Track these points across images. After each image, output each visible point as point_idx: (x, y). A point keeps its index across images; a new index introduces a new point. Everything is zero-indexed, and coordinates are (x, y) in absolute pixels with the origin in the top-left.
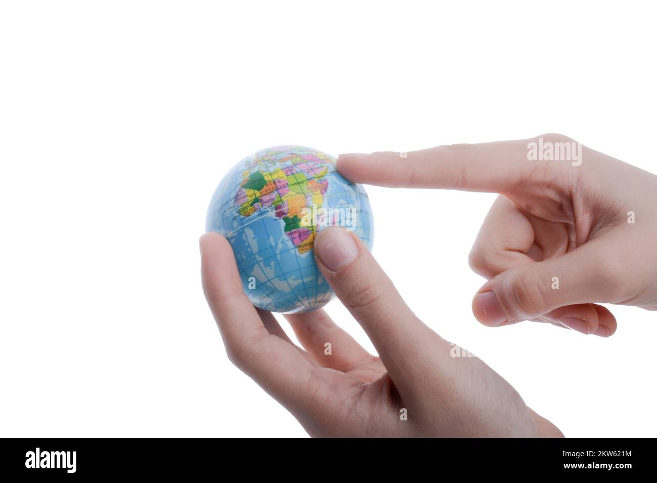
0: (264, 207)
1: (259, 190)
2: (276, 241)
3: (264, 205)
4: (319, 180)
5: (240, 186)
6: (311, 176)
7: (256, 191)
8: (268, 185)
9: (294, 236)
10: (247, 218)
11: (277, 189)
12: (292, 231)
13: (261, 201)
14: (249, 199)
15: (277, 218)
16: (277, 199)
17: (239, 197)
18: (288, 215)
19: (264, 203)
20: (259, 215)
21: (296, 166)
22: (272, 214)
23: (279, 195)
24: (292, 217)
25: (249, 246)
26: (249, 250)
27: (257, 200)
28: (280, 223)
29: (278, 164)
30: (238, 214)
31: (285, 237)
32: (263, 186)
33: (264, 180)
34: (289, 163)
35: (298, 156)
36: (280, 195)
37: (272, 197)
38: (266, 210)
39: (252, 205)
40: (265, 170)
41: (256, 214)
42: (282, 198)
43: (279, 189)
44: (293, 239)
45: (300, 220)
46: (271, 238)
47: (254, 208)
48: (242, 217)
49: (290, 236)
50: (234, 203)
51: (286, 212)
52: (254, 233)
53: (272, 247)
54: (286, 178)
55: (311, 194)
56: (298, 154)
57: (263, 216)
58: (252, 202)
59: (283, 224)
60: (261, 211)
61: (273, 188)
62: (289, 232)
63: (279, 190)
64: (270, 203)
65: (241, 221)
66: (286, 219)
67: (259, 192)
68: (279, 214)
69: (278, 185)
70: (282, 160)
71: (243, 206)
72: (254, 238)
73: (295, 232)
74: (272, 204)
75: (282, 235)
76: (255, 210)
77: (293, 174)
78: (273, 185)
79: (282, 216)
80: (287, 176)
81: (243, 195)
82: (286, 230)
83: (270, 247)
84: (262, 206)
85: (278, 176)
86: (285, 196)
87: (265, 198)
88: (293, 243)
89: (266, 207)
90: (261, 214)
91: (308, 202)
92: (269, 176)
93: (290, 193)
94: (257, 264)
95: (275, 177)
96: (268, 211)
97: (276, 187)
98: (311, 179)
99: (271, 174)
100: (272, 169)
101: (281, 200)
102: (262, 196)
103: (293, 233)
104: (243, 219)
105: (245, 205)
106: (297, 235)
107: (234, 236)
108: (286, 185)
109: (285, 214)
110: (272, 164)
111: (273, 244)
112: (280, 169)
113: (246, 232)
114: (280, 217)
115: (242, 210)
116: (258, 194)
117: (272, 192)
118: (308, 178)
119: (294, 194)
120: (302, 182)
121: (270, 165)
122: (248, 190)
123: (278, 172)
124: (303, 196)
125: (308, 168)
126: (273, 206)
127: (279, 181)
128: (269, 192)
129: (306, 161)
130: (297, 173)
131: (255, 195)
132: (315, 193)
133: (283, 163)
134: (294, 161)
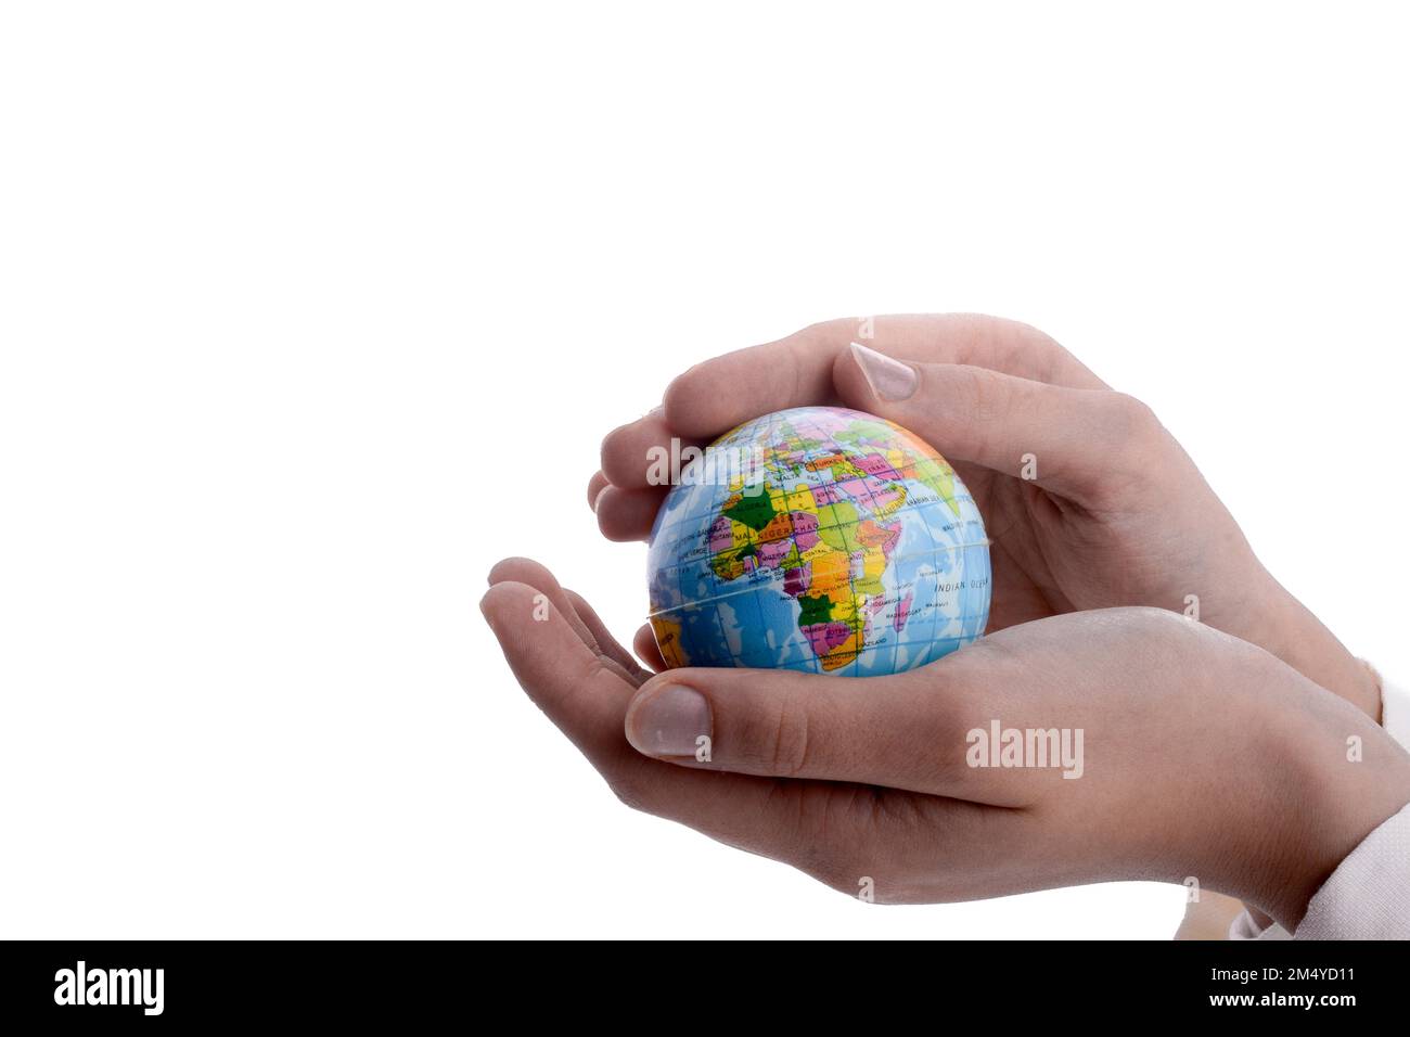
0: (763, 569)
1: (758, 528)
2: (779, 638)
3: (764, 563)
4: (884, 521)
5: (720, 508)
6: (868, 512)
7: (752, 530)
8: (776, 523)
9: (816, 635)
10: (726, 583)
11: (795, 534)
12: (813, 626)
13: (758, 554)
14: (737, 544)
15: (787, 595)
16: (791, 557)
17: (716, 534)
18: (809, 593)
19: (765, 559)
20: (751, 583)
21: (841, 485)
22: (777, 585)
23: (798, 546)
24: (816, 597)
25: (724, 638)
26: (723, 645)
27: (750, 550)
28: (790, 606)
29: (804, 472)
30: (709, 570)
31: (798, 635)
32: (767, 522)
33: (771, 508)
34: (827, 475)
35: (847, 459)
36: (800, 548)
37: (782, 550)
38: (767, 575)
39: (739, 558)
40: (775, 483)
41: (745, 578)
42: (802, 556)
43: (797, 534)
44: (813, 641)
45: (833, 606)
46: (770, 634)
47: (743, 565)
48: (717, 578)
49: (809, 635)
50: (705, 543)
51: (806, 586)
52: (737, 616)
53: (769, 649)
54: (816, 511)
55: (862, 552)
56: (848, 454)
57: (759, 588)
58: (740, 551)
59: (796, 609)
60: (755, 575)
61: (787, 530)
62: (807, 627)
63: (798, 538)
64: (776, 562)
65: (714, 585)
66: (803, 601)
67: (757, 534)
68: (792, 589)
69: (798, 524)
70: (814, 466)
71: (722, 556)
72: (735, 627)
73: (820, 629)
74: (780, 565)
75: (792, 631)
76: (745, 571)
77: (831, 503)
78: (787, 524)
79: (797, 594)
80: (818, 506)
81: (724, 532)
82: (802, 621)
83: (766, 650)
84: (760, 566)
85: (801, 505)
86: (810, 550)
87: (768, 550)
88: (813, 649)
89: (766, 570)
90: (756, 582)
91: (853, 569)
92: (781, 499)
93: (820, 546)
95: (794, 505)
96: (770, 577)
97: (794, 530)
98: (867, 518)
99: (786, 497)
100: (790, 485)
101: (800, 560)
102: (763, 543)
103: (815, 630)
104: (719, 582)
105: (726, 555)
106: (823, 634)
107: (697, 611)
108: (814, 528)
109: (804, 589)
110: (792, 472)
111: (773, 646)
112: (807, 488)
113: (720, 610)
114: (793, 594)
115: (720, 565)
116: (755, 537)
117: (783, 538)
118: (862, 515)
119: (828, 548)
120: (847, 525)
121: (788, 474)
122: (735, 522)
123: (802, 494)
124: (844, 555)
125: (866, 491)
126: (782, 570)
127: (801, 517)
128: (777, 536)
129: (862, 474)
130: (839, 501)
131: (749, 537)
132: (871, 550)
133: (814, 474)
134: (837, 471)
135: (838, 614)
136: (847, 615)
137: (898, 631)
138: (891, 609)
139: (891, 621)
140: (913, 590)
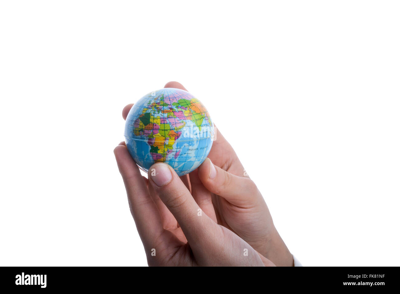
1: (145, 125)
3: (144, 134)
4: (177, 131)
5: (139, 116)
6: (173, 128)
7: (144, 125)
8: (149, 125)
9: (154, 155)
10: (136, 136)
11: (153, 129)
12: (153, 153)
13: (144, 132)
14: (140, 127)
15: (148, 144)
16: (151, 135)
17: (136, 123)
18: (153, 145)
19: (145, 134)
21: (169, 119)
22: (146, 141)
23: (153, 133)
24: (155, 146)
25: (134, 149)
27: (142, 130)
28: (148, 147)
29: (160, 113)
31: (149, 154)
32: (147, 124)
33: (149, 121)
34: (166, 115)
35: (173, 112)
36: (154, 133)
37: (149, 132)
38: (145, 138)
39: (139, 131)
40: (153, 114)
41: (139, 137)
42: (154, 135)
43: (154, 129)
45: (159, 150)
46: (143, 152)
47: (140, 133)
48: (134, 134)
49: (152, 155)
50: (134, 124)
51: (153, 143)
54: (159, 124)
55: (169, 138)
56: (174, 110)
57: (142, 140)
58: (140, 129)
59: (150, 148)
60: (142, 137)
61: (151, 128)
62: (152, 153)
63: (154, 130)
66: (152, 147)
68: (150, 143)
69: (155, 127)
70: (164, 112)
74: (148, 136)
75: (148, 153)
76: (140, 135)
77: (164, 123)
78: (152, 126)
79: (150, 144)
80: (161, 123)
81: (138, 123)
82: (151, 151)
84: (143, 135)
85: (157, 122)
86: (156, 135)
87: (146, 131)
88: (153, 158)
89: (144, 136)
91: (166, 142)
92: (153, 119)
93: (158, 134)
95: (155, 121)
99: (154, 119)
100: (156, 116)
101: (153, 136)
102: (145, 129)
103: (154, 154)
105: (137, 129)
106: (156, 155)
107: (129, 140)
108: (158, 129)
109: (152, 144)
110: (158, 112)
111: (143, 154)
112: (159, 118)
113: (133, 142)
114: (149, 144)
115: (135, 131)
116: (144, 127)
118: (171, 128)
119: (160, 135)
120: (167, 130)
122: (141, 121)
123: (158, 119)
124: (164, 138)
125: (174, 122)
126: (148, 137)
127: (156, 125)
128: (149, 129)
129: (175, 117)
130: (167, 123)
131: (142, 126)
132: (171, 138)
133: (163, 114)
134: (169, 114)
135: (160, 152)
136: (162, 152)
137: (175, 159)
138: (174, 153)
139: (174, 156)
140: (181, 150)
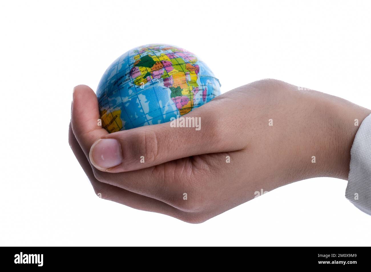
0: (154, 79)
1: (150, 67)
2: (164, 103)
3: (155, 77)
4: (193, 64)
5: (133, 65)
6: (187, 61)
7: (148, 68)
8: (157, 64)
9: (177, 101)
11: (164, 67)
12: (176, 97)
13: (152, 75)
14: (143, 73)
15: (165, 87)
16: (165, 74)
17: (133, 72)
18: (173, 86)
19: (155, 76)
20: (151, 85)
21: (175, 54)
22: (161, 84)
23: (166, 71)
24: (176, 87)
25: (142, 107)
26: (141, 111)
27: (148, 74)
28: (167, 91)
29: (162, 51)
30: (133, 84)
31: (171, 101)
32: (153, 65)
33: (153, 61)
34: (170, 51)
35: (175, 48)
36: (167, 71)
37: (161, 72)
38: (157, 81)
39: (145, 77)
40: (152, 54)
41: (148, 83)
42: (169, 73)
43: (165, 67)
44: (176, 103)
45: (182, 90)
46: (160, 102)
47: (147, 79)
48: (136, 86)
49: (175, 101)
50: (129, 77)
51: (172, 84)
52: (146, 98)
53: (160, 108)
54: (170, 60)
55: (189, 72)
57: (154, 86)
58: (144, 75)
59: (169, 92)
60: (152, 82)
61: (161, 66)
62: (174, 98)
63: (166, 68)
64: (159, 77)
65: (136, 89)
66: (171, 88)
67: (150, 69)
69: (165, 64)
70: (164, 49)
71: (138, 78)
72: (146, 102)
73: (178, 98)
74: (161, 77)
75: (168, 100)
76: (147, 81)
77: (174, 58)
78: (161, 64)
79: (169, 86)
80: (171, 59)
81: (136, 71)
83: (159, 109)
84: (153, 79)
85: (164, 59)
86: (171, 72)
87: (155, 73)
88: (176, 106)
89: (156, 79)
90: (153, 84)
91: (187, 78)
92: (156, 58)
93: (174, 70)
94: (147, 122)
95: (161, 59)
96: (158, 82)
97: (164, 66)
98: (188, 62)
99: (158, 58)
100: (158, 54)
101: (168, 75)
102: (153, 71)
103: (177, 99)
104: (138, 87)
105: (139, 78)
106: (180, 100)
107: (129, 101)
108: (170, 65)
109: (171, 84)
110: (157, 51)
112: (164, 54)
113: (139, 97)
114: (167, 86)
115: (137, 81)
116: (149, 70)
117: (161, 69)
118: (186, 61)
119: (177, 71)
120: (182, 64)
121: (155, 52)
122: (140, 67)
123: (163, 56)
124: (183, 73)
125: (184, 56)
126: (162, 79)
127: (165, 62)
128: (158, 68)
130: (177, 58)
131: (147, 70)
132: (192, 72)
133: (165, 51)
134: (173, 51)
135: (184, 93)
136: (187, 94)
137: (204, 101)
138: (201, 92)
139: (201, 97)
140: (207, 87)
